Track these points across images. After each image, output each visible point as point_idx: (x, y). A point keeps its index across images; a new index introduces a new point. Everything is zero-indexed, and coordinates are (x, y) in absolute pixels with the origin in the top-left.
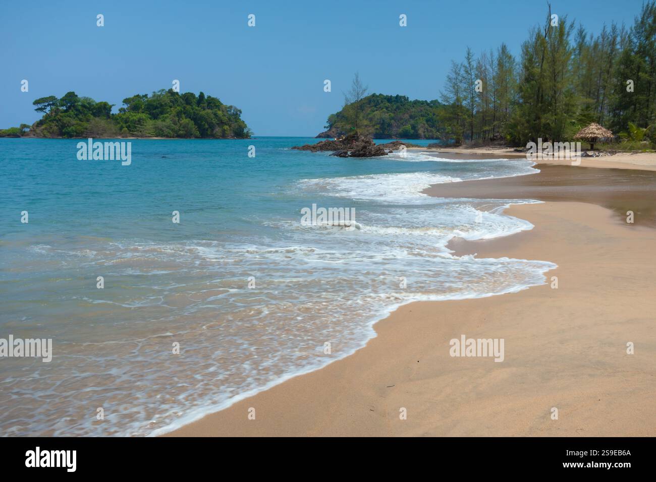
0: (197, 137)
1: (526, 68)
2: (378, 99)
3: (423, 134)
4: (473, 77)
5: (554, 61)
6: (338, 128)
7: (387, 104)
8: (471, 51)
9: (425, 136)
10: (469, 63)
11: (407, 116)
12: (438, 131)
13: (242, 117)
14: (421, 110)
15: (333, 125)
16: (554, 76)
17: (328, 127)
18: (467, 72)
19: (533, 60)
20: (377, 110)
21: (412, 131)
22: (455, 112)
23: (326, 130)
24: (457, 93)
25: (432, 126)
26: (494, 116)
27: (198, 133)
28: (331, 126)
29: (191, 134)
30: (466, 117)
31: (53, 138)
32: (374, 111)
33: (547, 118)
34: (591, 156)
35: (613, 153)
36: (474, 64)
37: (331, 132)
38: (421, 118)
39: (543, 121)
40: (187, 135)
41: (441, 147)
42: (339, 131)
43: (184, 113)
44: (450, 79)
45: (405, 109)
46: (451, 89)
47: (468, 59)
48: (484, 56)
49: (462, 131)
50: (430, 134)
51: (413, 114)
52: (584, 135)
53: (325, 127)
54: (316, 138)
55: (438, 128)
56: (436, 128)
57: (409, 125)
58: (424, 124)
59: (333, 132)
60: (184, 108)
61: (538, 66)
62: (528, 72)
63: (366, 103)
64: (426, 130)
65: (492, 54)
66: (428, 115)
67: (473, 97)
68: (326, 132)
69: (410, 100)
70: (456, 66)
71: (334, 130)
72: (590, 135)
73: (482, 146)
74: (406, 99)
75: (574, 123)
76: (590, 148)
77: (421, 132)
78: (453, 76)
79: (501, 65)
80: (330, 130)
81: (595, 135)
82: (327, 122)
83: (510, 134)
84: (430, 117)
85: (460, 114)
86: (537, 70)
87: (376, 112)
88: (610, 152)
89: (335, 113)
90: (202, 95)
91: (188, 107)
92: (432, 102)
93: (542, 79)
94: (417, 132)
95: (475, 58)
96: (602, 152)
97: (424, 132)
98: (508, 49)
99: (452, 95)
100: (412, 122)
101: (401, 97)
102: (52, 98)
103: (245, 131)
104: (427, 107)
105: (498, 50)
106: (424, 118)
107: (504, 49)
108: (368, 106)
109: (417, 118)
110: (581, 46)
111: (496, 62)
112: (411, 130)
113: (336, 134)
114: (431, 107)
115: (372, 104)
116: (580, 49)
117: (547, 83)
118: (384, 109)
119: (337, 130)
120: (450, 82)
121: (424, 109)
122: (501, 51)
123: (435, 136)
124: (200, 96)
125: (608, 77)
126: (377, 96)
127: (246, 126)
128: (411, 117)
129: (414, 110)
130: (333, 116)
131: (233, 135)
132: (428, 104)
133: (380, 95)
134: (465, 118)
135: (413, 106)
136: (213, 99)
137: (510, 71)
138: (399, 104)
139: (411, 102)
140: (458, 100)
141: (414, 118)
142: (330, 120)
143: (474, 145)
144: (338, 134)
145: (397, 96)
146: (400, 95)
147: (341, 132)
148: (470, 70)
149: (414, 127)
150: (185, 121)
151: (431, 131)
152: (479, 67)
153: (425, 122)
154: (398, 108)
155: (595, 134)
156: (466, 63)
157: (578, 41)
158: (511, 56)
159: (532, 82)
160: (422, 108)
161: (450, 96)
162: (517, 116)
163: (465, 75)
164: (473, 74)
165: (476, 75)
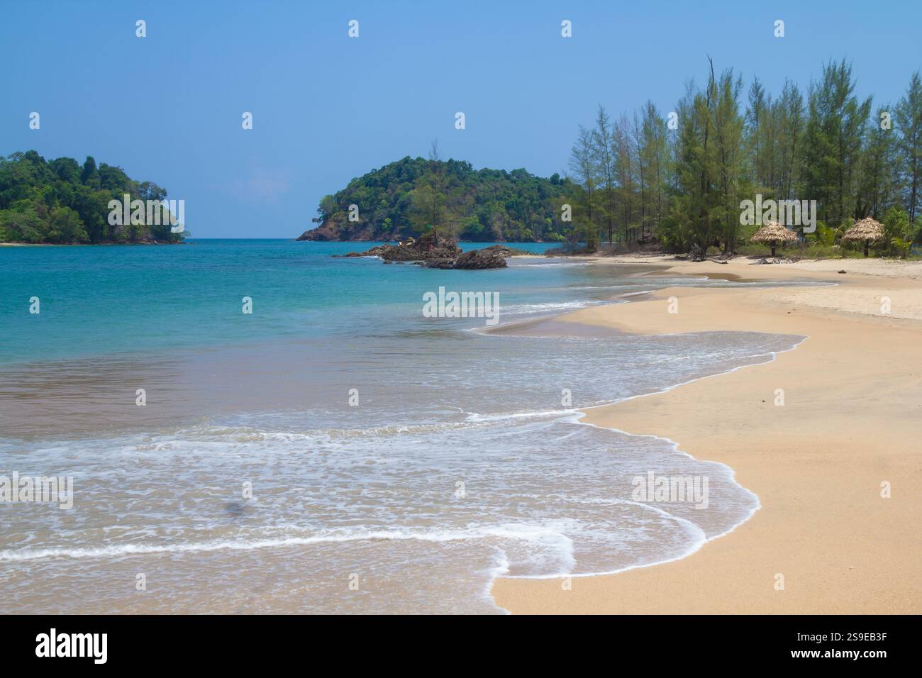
0: (82, 242)
1: (685, 141)
2: (416, 166)
4: (609, 149)
5: (721, 139)
6: (340, 221)
7: (433, 177)
8: (605, 113)
9: (505, 235)
10: (603, 129)
11: (470, 199)
12: (528, 226)
14: (496, 189)
15: (330, 215)
16: (723, 156)
17: (320, 220)
18: (600, 142)
19: (694, 130)
20: (414, 188)
21: (481, 227)
22: (584, 200)
23: (316, 225)
24: (587, 173)
25: (517, 218)
26: (643, 208)
27: (85, 235)
28: (326, 218)
29: (73, 237)
30: (602, 209)
32: (408, 190)
33: (716, 213)
34: (770, 263)
35: (795, 260)
36: (610, 130)
37: (327, 229)
38: (497, 203)
39: (711, 216)
40: (65, 238)
41: (567, 253)
42: (342, 228)
43: (59, 197)
44: (576, 153)
45: (466, 185)
46: (579, 167)
47: (602, 122)
48: (624, 120)
49: (596, 230)
50: (515, 231)
51: (481, 195)
52: (762, 237)
53: (314, 220)
54: (298, 240)
55: (528, 221)
56: (525, 219)
57: (475, 216)
58: (502, 213)
59: (331, 229)
60: (58, 186)
61: (700, 139)
62: (687, 148)
63: (393, 175)
64: (506, 225)
65: (635, 119)
66: (509, 196)
67: (610, 180)
68: (316, 229)
69: (474, 168)
70: (583, 131)
71: (332, 225)
72: (770, 237)
73: (629, 252)
74: (466, 167)
76: (771, 254)
77: (497, 227)
78: (581, 148)
79: (647, 132)
80: (324, 226)
81: (776, 237)
82: (319, 210)
83: (668, 234)
84: (513, 200)
85: (593, 205)
86: (699, 149)
87: (411, 192)
88: (792, 259)
89: (333, 193)
90: (90, 163)
91: (66, 185)
92: (514, 172)
93: (707, 162)
94: (490, 229)
95: (611, 121)
96: (784, 259)
97: (503, 229)
98: (657, 109)
99: (580, 177)
100: (480, 209)
101: (457, 164)
104: (507, 183)
105: (643, 111)
106: (503, 203)
107: (651, 110)
108: (397, 179)
109: (490, 203)
110: (758, 106)
111: (641, 129)
112: (478, 224)
113: (337, 233)
114: (513, 182)
115: (405, 176)
116: (757, 112)
117: (714, 167)
118: (428, 186)
119: (339, 226)
120: (577, 157)
121: (502, 187)
122: (646, 111)
123: (523, 236)
124: (86, 165)
125: (793, 156)
126: (414, 162)
128: (479, 200)
129: (482, 187)
130: (329, 198)
131: (150, 236)
132: (507, 177)
133: (419, 159)
134: (601, 211)
135: (482, 181)
136: (113, 170)
137: (660, 143)
138: (454, 176)
139: (475, 172)
140: (589, 183)
141: (484, 202)
142: (323, 207)
143: (616, 251)
144: (339, 234)
145: (451, 161)
146: (456, 159)
147: (347, 229)
148: (605, 140)
149: (483, 220)
150: (60, 211)
151: (516, 227)
152: (618, 136)
153: (504, 210)
154: (452, 183)
155: (775, 235)
156: (599, 131)
157: (754, 99)
158: (662, 121)
159: (694, 162)
160: (498, 185)
161: (578, 178)
162: (678, 211)
163: (597, 147)
164: (609, 145)
165: (614, 147)
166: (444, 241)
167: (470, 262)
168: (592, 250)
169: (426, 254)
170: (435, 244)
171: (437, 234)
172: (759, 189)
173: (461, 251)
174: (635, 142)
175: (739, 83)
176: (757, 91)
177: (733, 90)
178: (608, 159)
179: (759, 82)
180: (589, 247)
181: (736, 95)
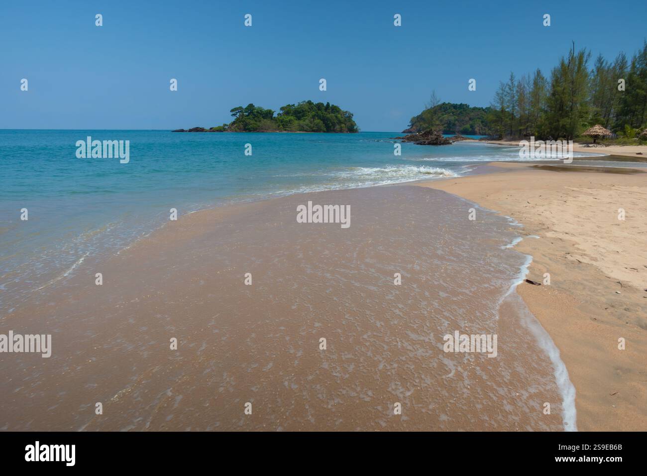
0: (324, 132)
1: (554, 86)
2: (447, 106)
3: (478, 131)
4: (515, 92)
6: (417, 126)
7: (453, 110)
8: (514, 75)
9: (480, 132)
10: (513, 83)
11: (467, 118)
12: (490, 129)
13: (354, 119)
14: (478, 115)
15: (414, 124)
16: (574, 93)
17: (410, 126)
18: (510, 89)
19: (559, 80)
20: (445, 114)
21: (470, 129)
22: (499, 116)
23: (409, 128)
24: (502, 103)
25: (486, 126)
26: (528, 119)
27: (325, 129)
28: (412, 125)
29: (321, 130)
30: (508, 119)
31: (240, 132)
32: (443, 115)
33: (565, 121)
34: (591, 147)
35: (607, 146)
36: (516, 83)
37: (412, 129)
38: (478, 120)
39: (561, 123)
40: (318, 130)
41: (489, 140)
43: (317, 116)
44: (498, 94)
45: (466, 113)
46: (498, 100)
47: (511, 80)
48: (523, 77)
50: (484, 131)
51: (472, 117)
52: (589, 133)
53: (408, 126)
56: (488, 127)
57: (469, 125)
59: (414, 129)
60: (317, 113)
62: (554, 89)
64: (481, 129)
65: (529, 77)
66: (483, 118)
67: (513, 107)
69: (470, 107)
70: (502, 85)
71: (414, 127)
72: (594, 133)
74: (467, 106)
75: (586, 124)
77: (477, 130)
78: (500, 92)
79: (536, 83)
80: (412, 127)
82: (410, 122)
83: (538, 132)
84: (485, 119)
85: (504, 117)
87: (445, 116)
88: (605, 145)
89: (416, 116)
90: (328, 104)
91: (319, 112)
92: (486, 108)
93: (563, 95)
94: (474, 130)
95: (516, 79)
96: (600, 145)
97: (479, 130)
98: (542, 72)
99: (498, 105)
100: (471, 122)
101: (464, 105)
102: (241, 108)
103: (355, 128)
104: (483, 112)
105: (535, 73)
106: (480, 120)
107: (539, 72)
108: (440, 111)
109: (475, 120)
110: (600, 70)
111: (532, 82)
114: (485, 112)
115: (443, 110)
117: (567, 98)
118: (451, 114)
119: (417, 128)
120: (497, 96)
121: (481, 114)
122: (536, 74)
123: (487, 133)
124: (327, 105)
126: (446, 104)
127: (355, 125)
128: (470, 119)
129: (472, 114)
130: (414, 118)
131: (347, 130)
132: (483, 110)
133: (449, 103)
135: (473, 112)
136: (335, 107)
137: (542, 88)
138: (462, 110)
140: (502, 108)
141: (473, 120)
142: (412, 121)
145: (461, 104)
146: (463, 103)
148: (513, 88)
149: (472, 126)
150: (317, 121)
151: (485, 130)
152: (519, 86)
153: (480, 123)
154: (461, 112)
155: (597, 132)
156: (510, 83)
157: (597, 65)
158: (543, 78)
159: (557, 96)
160: (479, 113)
161: (498, 107)
162: (543, 120)
163: (509, 91)
164: (515, 90)
165: (517, 91)
166: (436, 133)
168: (501, 139)
172: (592, 109)
174: (529, 88)
175: (589, 55)
176: (600, 60)
177: (585, 59)
178: (514, 97)
179: (602, 56)
180: (500, 137)
181: (586, 61)
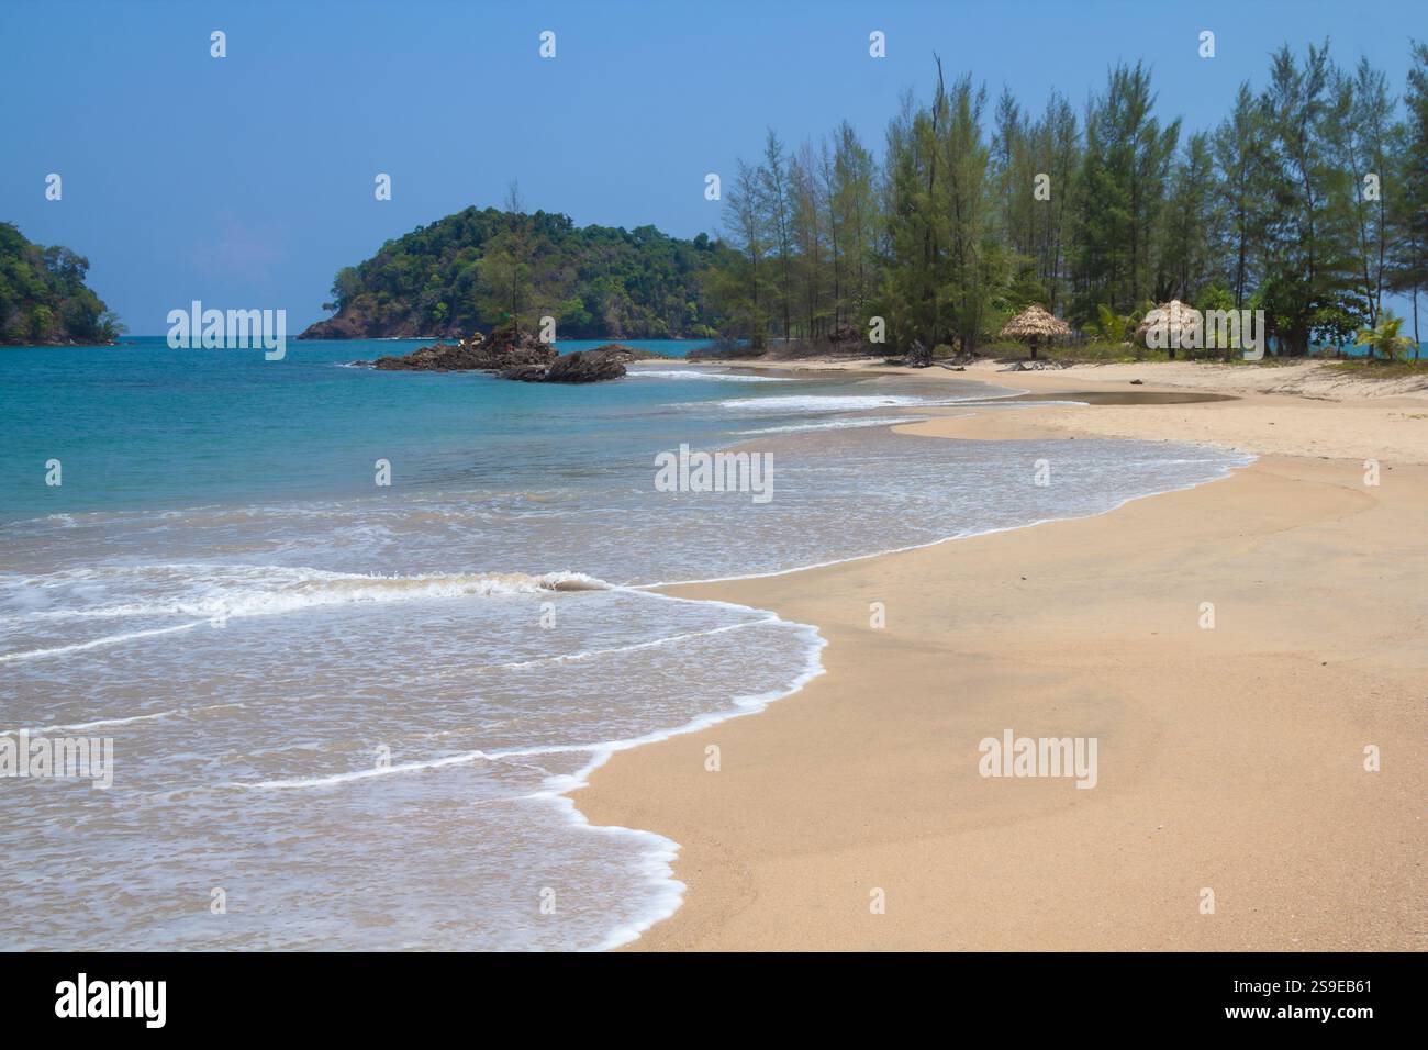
1: (899, 182)
2: (485, 222)
3: (617, 323)
4: (784, 196)
5: (954, 181)
6: (366, 308)
7: (511, 238)
8: (777, 139)
9: (624, 329)
10: (775, 166)
11: (570, 273)
12: (661, 314)
13: (90, 281)
14: (610, 257)
15: (351, 298)
16: (957, 207)
17: (334, 307)
18: (770, 185)
19: (913, 167)
20: (482, 256)
21: (587, 317)
22: (746, 274)
23: (329, 314)
24: (750, 232)
25: (644, 303)
26: (837, 286)
28: (344, 304)
30: (774, 287)
32: (473, 260)
33: (948, 294)
34: (1029, 370)
35: (1067, 364)
36: (785, 167)
37: (346, 320)
38: (612, 278)
39: (939, 299)
42: (370, 319)
45: (564, 251)
47: (772, 154)
48: (807, 150)
49: (766, 320)
50: (640, 322)
51: (587, 266)
52: (1017, 330)
53: (325, 307)
54: (301, 338)
55: (659, 307)
56: (655, 304)
57: (578, 300)
58: (620, 295)
59: (352, 320)
61: (923, 180)
62: (903, 194)
63: (449, 235)
64: (626, 313)
65: (824, 149)
66: (631, 269)
67: (785, 243)
68: (329, 321)
69: (576, 225)
70: (743, 168)
71: (353, 314)
72: (1029, 331)
73: (815, 355)
74: (564, 223)
75: (1002, 303)
76: (1030, 356)
77: (612, 316)
78: (741, 193)
79: (842, 169)
80: (340, 316)
81: (1038, 330)
82: (333, 291)
84: (636, 274)
85: (759, 281)
86: (921, 197)
87: (477, 263)
88: (1062, 364)
89: (356, 263)
92: (638, 231)
93: (933, 216)
94: (602, 320)
95: (786, 153)
96: (1050, 363)
97: (622, 319)
98: (857, 134)
99: (739, 238)
100: (586, 288)
101: (549, 218)
103: (101, 321)
104: (627, 247)
105: (836, 136)
106: (621, 278)
107: (848, 136)
108: (456, 242)
109: (600, 278)
110: (1010, 131)
111: (833, 164)
112: (583, 311)
113: (361, 327)
114: (637, 246)
115: (467, 237)
116: (1007, 140)
117: (944, 224)
118: (505, 253)
119: (364, 316)
120: (734, 208)
121: (619, 253)
122: (841, 137)
123: (653, 330)
125: (1063, 208)
126: (481, 216)
127: (103, 308)
128: (583, 275)
129: (588, 254)
130: (349, 272)
131: (63, 333)
132: (628, 239)
133: (490, 210)
134: (773, 291)
135: (588, 245)
137: (863, 184)
138: (543, 238)
139: (577, 231)
140: (753, 248)
141: (592, 277)
142: (339, 286)
143: (795, 352)
144: (366, 328)
145: (539, 213)
146: (547, 211)
147: (377, 320)
148: (778, 182)
149: (590, 305)
151: (642, 316)
152: (796, 176)
153: (622, 290)
154: (543, 249)
155: (1037, 327)
156: (769, 168)
157: (1003, 121)
158: (864, 153)
159: (914, 216)
160: (613, 251)
161: (737, 240)
162: (889, 291)
163: (766, 192)
164: (783, 190)
165: (790, 193)
167: (570, 370)
168: (760, 352)
169: (504, 358)
170: (516, 343)
171: (519, 328)
172: (1011, 257)
173: (557, 353)
174: (823, 184)
175: (982, 95)
176: (1008, 109)
177: (972, 107)
178: (783, 211)
179: (1011, 94)
181: (977, 113)
